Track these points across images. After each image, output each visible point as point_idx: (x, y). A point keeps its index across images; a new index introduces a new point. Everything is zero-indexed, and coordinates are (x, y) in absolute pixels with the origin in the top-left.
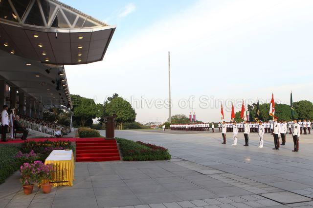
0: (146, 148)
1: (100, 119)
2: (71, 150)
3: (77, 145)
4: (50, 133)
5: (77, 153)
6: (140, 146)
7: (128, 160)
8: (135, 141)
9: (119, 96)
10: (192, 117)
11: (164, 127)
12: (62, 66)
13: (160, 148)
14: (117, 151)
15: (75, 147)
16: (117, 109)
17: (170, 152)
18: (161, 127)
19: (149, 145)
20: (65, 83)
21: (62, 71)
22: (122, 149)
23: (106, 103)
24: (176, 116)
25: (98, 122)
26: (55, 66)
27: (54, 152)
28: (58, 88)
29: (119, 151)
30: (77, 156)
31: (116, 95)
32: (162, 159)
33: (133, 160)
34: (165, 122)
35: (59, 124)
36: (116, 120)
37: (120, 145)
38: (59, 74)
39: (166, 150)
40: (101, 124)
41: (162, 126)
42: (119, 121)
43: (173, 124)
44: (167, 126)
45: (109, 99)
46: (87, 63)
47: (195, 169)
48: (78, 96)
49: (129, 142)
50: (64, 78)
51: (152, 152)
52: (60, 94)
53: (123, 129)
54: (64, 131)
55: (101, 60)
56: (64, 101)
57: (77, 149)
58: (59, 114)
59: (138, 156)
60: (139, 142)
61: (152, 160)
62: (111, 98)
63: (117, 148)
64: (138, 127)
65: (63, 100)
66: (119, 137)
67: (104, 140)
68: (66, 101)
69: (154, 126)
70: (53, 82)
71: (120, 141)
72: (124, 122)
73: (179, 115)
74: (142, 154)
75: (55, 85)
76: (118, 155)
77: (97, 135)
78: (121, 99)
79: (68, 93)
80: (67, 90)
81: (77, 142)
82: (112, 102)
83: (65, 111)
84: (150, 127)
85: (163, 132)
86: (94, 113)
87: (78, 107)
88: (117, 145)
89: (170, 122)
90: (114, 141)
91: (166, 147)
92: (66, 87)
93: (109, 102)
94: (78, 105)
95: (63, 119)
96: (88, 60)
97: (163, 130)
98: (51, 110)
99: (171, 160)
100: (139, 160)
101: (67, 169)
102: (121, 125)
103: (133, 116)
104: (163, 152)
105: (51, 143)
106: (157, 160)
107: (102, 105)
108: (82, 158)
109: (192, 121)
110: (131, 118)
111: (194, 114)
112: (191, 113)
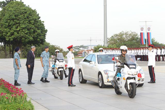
10: (145, 37)
16: (12, 22)
24: (121, 35)
62: (3, 2)
73: (126, 34)
78: (21, 4)
82: (4, 10)
109: (144, 43)
110: (37, 38)
111: (149, 32)
112: (142, 29)
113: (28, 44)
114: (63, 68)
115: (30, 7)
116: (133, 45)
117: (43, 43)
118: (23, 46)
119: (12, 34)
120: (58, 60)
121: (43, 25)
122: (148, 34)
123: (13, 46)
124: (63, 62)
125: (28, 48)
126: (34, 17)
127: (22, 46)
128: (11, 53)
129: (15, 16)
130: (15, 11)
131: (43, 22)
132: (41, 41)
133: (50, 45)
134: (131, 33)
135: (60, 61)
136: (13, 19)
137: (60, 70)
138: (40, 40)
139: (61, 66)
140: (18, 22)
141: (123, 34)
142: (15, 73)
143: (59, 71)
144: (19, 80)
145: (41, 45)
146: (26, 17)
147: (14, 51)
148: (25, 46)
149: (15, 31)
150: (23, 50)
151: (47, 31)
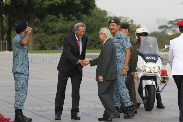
113: (49, 14)
114: (154, 78)
117: (90, 11)
118: (36, 20)
120: (143, 56)
123: (9, 19)
124: (155, 61)
125: (51, 23)
127: (35, 18)
128: (5, 36)
132: (83, 7)
133: (108, 16)
135: (147, 58)
137: (145, 83)
138: (81, 3)
139: (150, 72)
142: (16, 90)
143: (144, 86)
144: (28, 109)
145: (85, 16)
147: (13, 32)
148: (42, 17)
150: (37, 29)
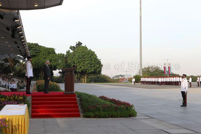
0: (108, 103)
1: (61, 71)
2: (26, 105)
3: (33, 100)
4: (5, 86)
5: (33, 108)
6: (103, 101)
7: (89, 117)
8: (98, 95)
9: (82, 45)
10: (167, 69)
11: (134, 80)
12: (17, 11)
13: (125, 104)
14: (77, 107)
15: (30, 102)
16: (80, 60)
17: (136, 108)
18: (130, 80)
19: (113, 101)
20: (21, 30)
21: (17, 17)
22: (81, 104)
23: (68, 52)
24: (149, 68)
25: (59, 75)
26: (9, 11)
27: (7, 106)
28: (13, 36)
29: (79, 107)
30: (32, 112)
31: (79, 44)
32: (126, 117)
33: (94, 117)
34: (135, 75)
35: (14, 76)
36: (80, 73)
37: (80, 100)
38: (14, 20)
39: (132, 106)
40: (63, 77)
41: (132, 79)
42: (83, 73)
43: (144, 77)
44: (138, 79)
45: (71, 48)
46: (44, 8)
47: (161, 128)
48: (36, 45)
49: (90, 96)
50: (20, 24)
51: (116, 108)
52: (16, 43)
53: (87, 82)
54: (21, 85)
55: (60, 4)
56: (20, 51)
57: (33, 104)
58: (15, 64)
59: (99, 112)
60: (102, 98)
61: (115, 117)
62: (74, 47)
63: (76, 103)
64: (105, 80)
65: (19, 49)
66: (80, 92)
67: (64, 95)
68: (23, 50)
69: (123, 79)
70: (8, 29)
71: (80, 95)
72: (88, 74)
73: (152, 67)
74: (104, 110)
75: (10, 32)
76: (78, 111)
77: (58, 89)
78: (85, 48)
79: (25, 42)
80: (24, 38)
81: (33, 96)
82: (74, 52)
83: (21, 61)
84: (118, 80)
85: (132, 86)
86: (55, 64)
87: (37, 58)
88: (77, 100)
89: (141, 75)
90: (74, 95)
91: (131, 103)
92: (23, 34)
93: (71, 51)
94: (36, 55)
95: (20, 71)
96: (46, 5)
97: (133, 84)
98: (6, 60)
99: (137, 118)
100: (100, 117)
101: (20, 124)
102: (86, 77)
103: (98, 68)
104: (127, 108)
105: (5, 97)
106: (121, 117)
107: (64, 55)
108: (39, 114)
109: (167, 74)
110: (96, 70)
111: (169, 66)
112: (165, 64)
115: (91, 50)
116: (157, 75)
119: (81, 68)
121: (100, 61)
122: (169, 67)
126: (95, 57)
129: (82, 56)
130: (82, 52)
131: (100, 60)
134: (155, 67)
136: (81, 58)
138: (98, 71)
140: (84, 60)
141: (150, 68)
145: (99, 74)
146: (89, 57)
149: (82, 65)
151: (102, 65)
